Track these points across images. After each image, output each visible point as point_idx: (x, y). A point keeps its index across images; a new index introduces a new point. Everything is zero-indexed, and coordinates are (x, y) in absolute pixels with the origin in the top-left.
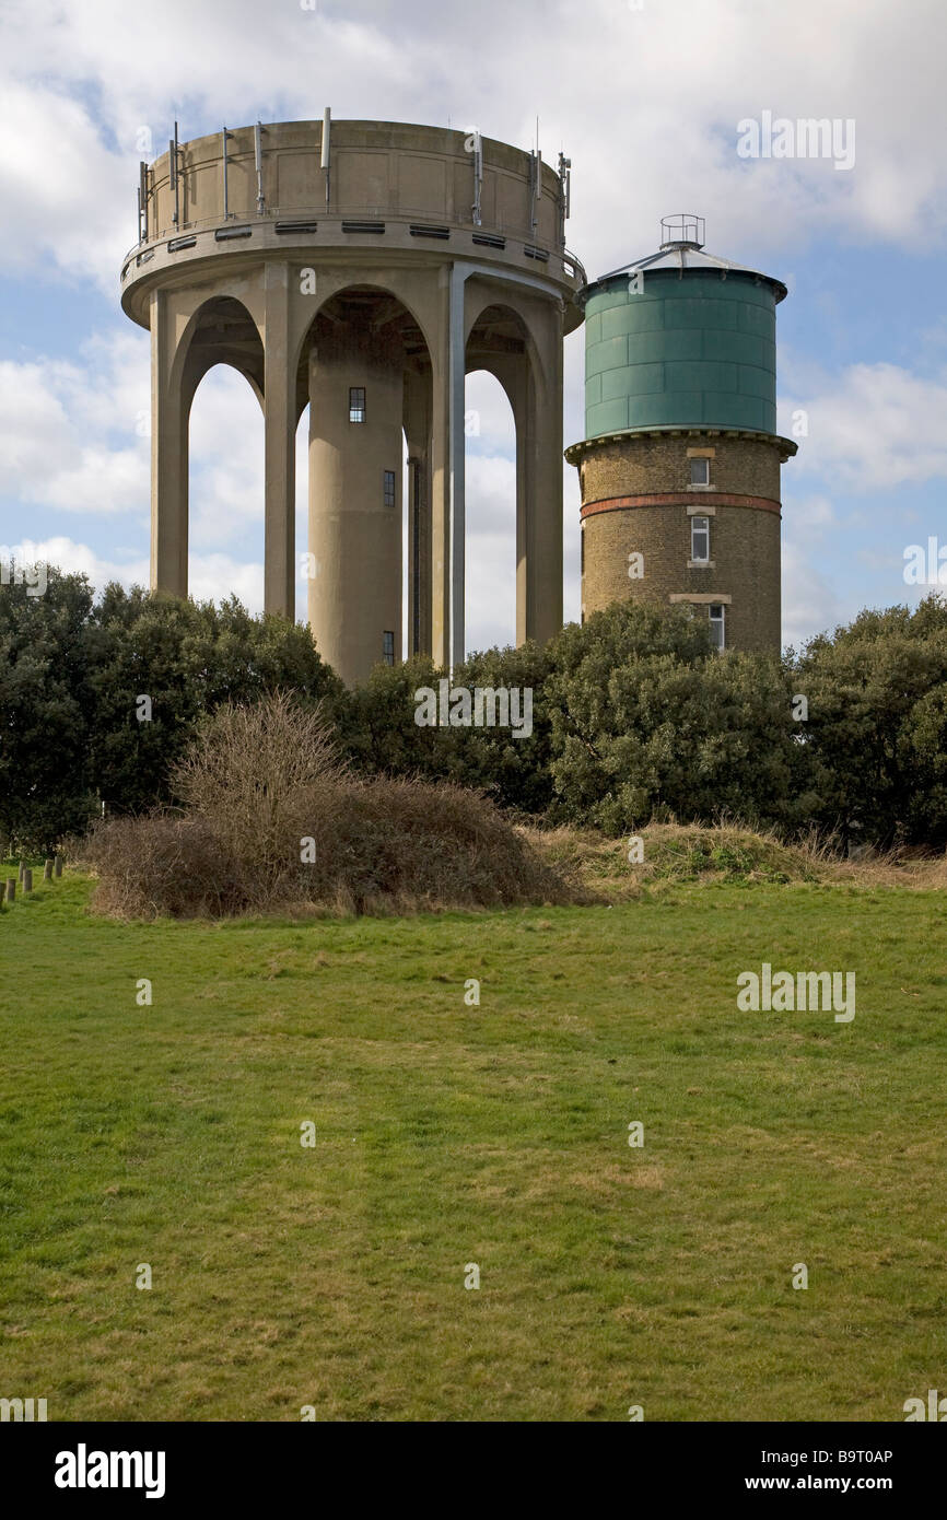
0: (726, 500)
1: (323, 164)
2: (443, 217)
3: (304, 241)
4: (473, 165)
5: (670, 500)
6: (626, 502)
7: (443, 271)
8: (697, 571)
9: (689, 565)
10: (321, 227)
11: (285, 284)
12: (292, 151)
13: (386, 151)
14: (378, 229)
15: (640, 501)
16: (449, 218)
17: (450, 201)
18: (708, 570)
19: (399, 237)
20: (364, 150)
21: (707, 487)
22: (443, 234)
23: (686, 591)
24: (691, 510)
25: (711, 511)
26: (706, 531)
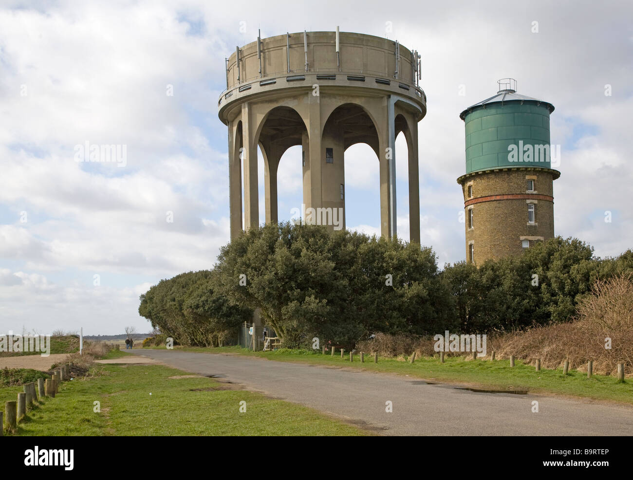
0: (541, 197)
1: (337, 50)
2: (384, 75)
3: (330, 83)
4: (395, 54)
5: (519, 197)
6: (498, 198)
7: (385, 98)
8: (531, 226)
9: (528, 224)
10: (337, 77)
11: (319, 102)
12: (320, 44)
13: (362, 46)
14: (362, 80)
15: (505, 197)
16: (387, 75)
17: (387, 69)
18: (535, 226)
19: (371, 83)
20: (352, 45)
21: (532, 191)
22: (387, 83)
23: (527, 235)
24: (528, 201)
25: (536, 202)
26: (533, 210)
